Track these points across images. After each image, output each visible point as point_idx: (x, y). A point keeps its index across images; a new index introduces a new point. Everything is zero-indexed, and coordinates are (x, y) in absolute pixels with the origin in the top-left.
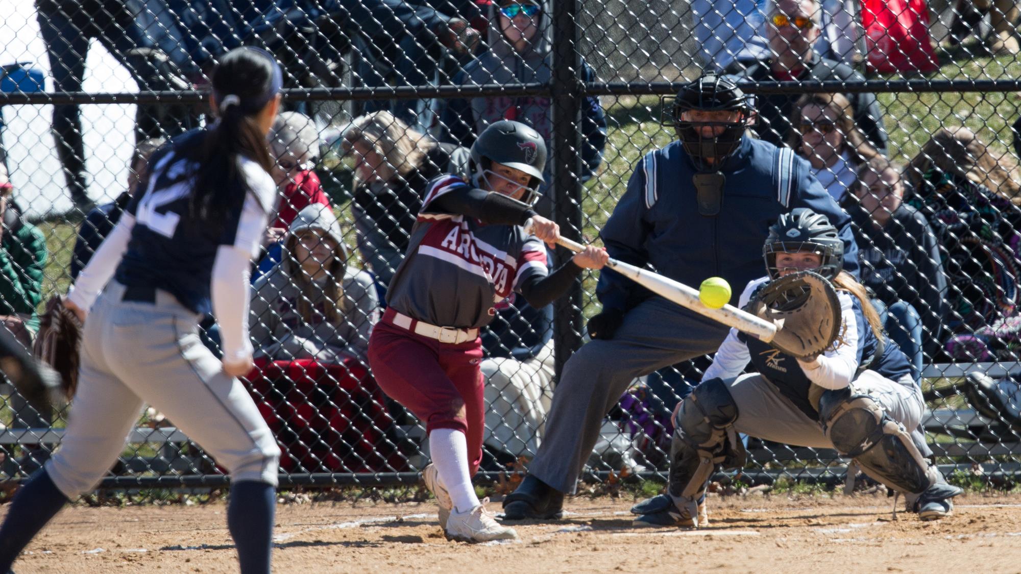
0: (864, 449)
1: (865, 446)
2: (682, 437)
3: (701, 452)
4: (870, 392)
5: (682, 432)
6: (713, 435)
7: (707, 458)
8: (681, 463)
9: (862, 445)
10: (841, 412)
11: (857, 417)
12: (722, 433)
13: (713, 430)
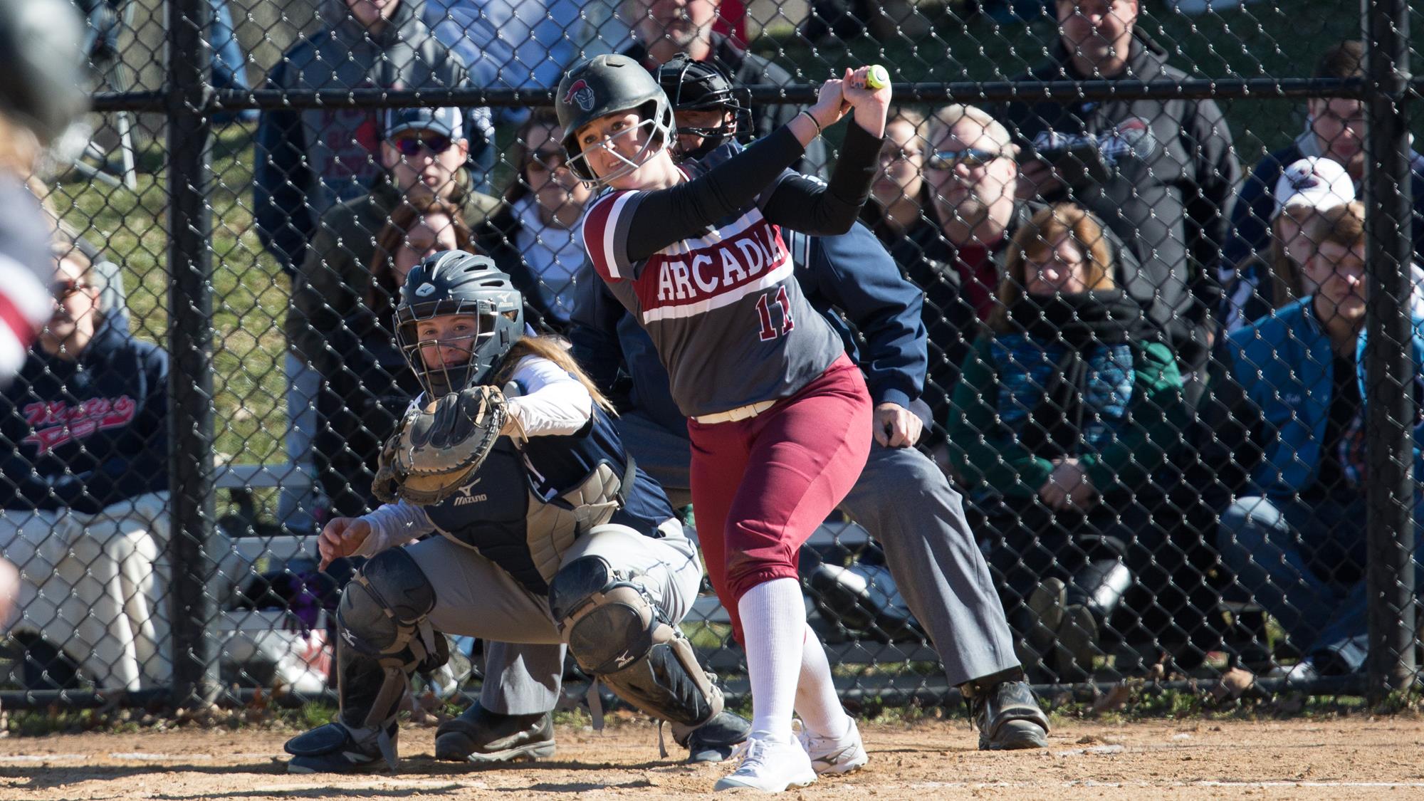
0: (620, 665)
1: (622, 660)
2: (353, 644)
3: (384, 662)
4: (632, 575)
5: (350, 636)
6: (400, 635)
7: (394, 667)
8: (355, 680)
9: (618, 659)
10: (590, 608)
11: (615, 616)
12: (412, 629)
13: (400, 628)
